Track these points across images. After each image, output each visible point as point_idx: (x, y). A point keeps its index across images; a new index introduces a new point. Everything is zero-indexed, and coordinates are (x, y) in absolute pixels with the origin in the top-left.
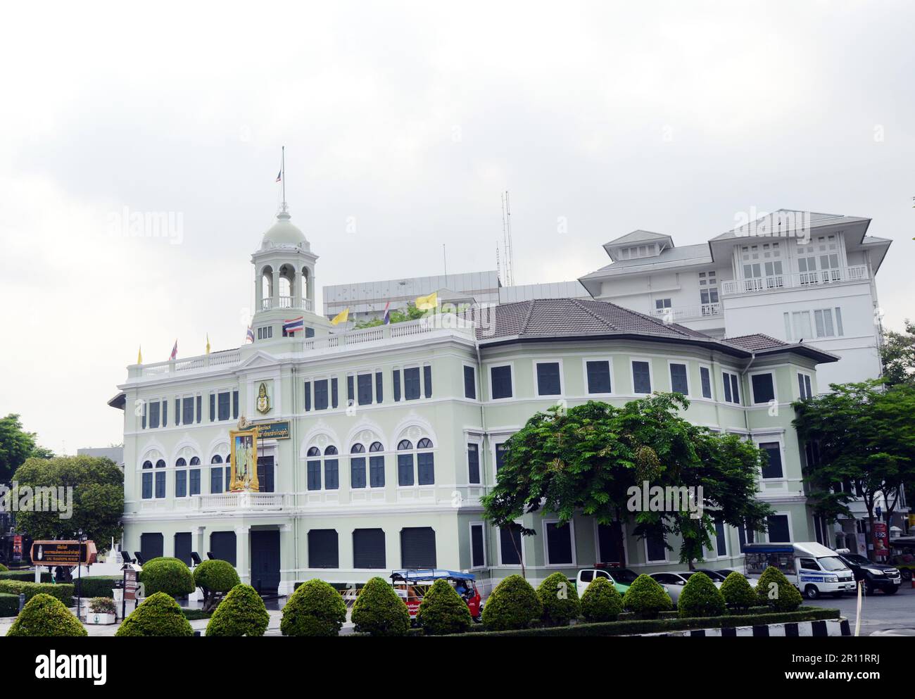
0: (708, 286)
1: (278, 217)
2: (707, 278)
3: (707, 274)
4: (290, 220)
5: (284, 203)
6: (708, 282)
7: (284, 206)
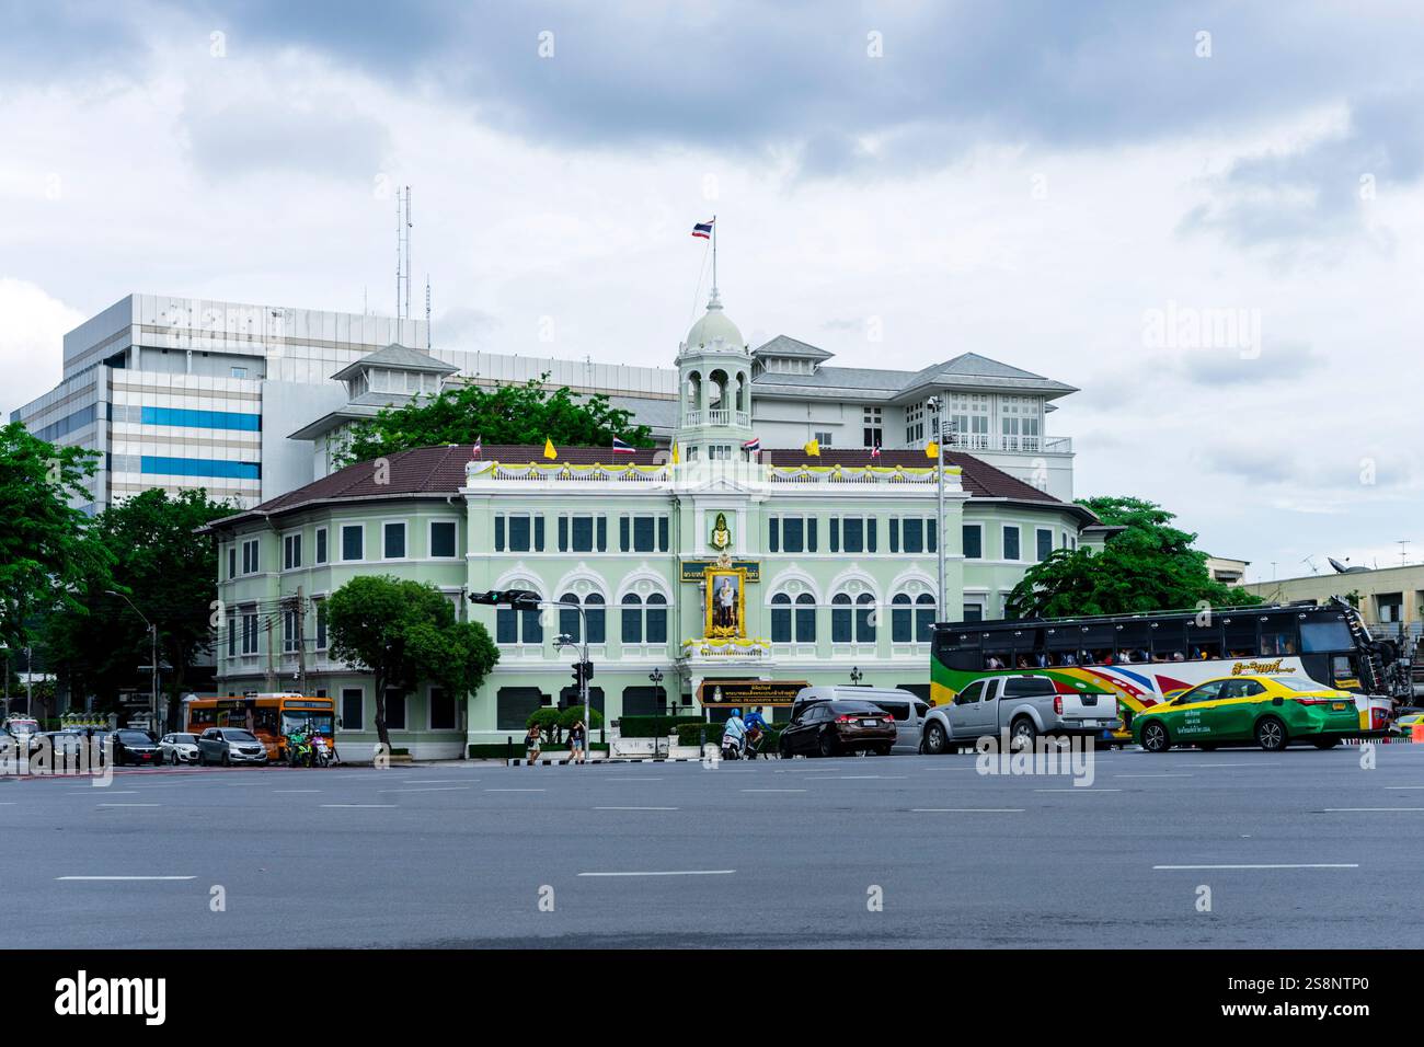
0: (873, 425)
1: (708, 308)
2: (873, 415)
3: (873, 411)
4: (722, 311)
5: (715, 290)
6: (873, 420)
7: (715, 294)
